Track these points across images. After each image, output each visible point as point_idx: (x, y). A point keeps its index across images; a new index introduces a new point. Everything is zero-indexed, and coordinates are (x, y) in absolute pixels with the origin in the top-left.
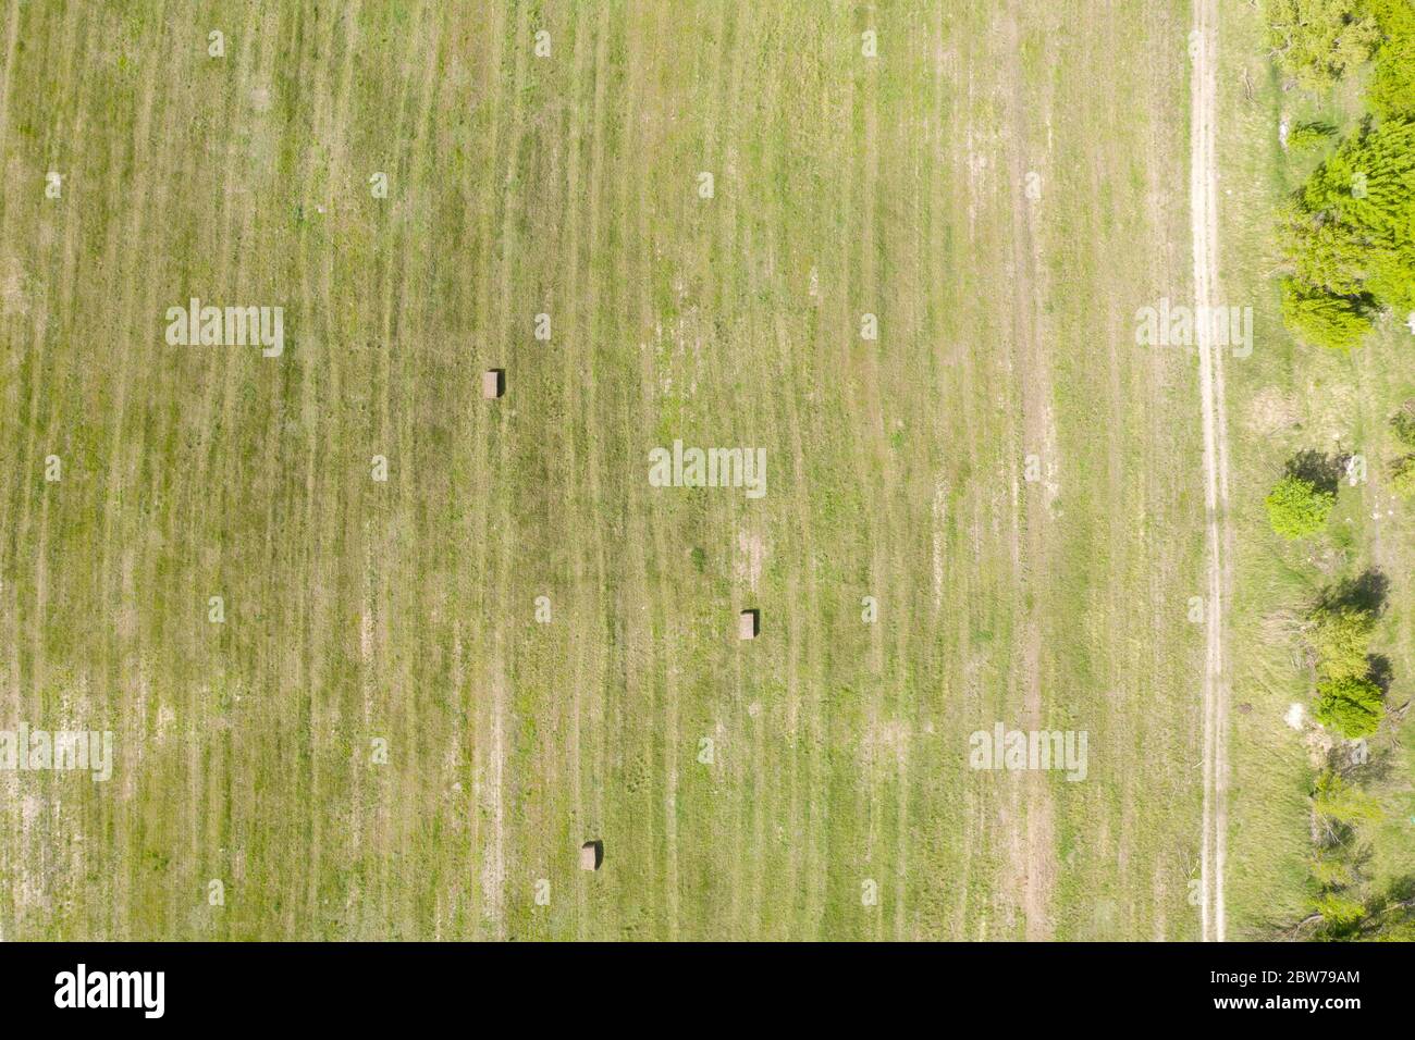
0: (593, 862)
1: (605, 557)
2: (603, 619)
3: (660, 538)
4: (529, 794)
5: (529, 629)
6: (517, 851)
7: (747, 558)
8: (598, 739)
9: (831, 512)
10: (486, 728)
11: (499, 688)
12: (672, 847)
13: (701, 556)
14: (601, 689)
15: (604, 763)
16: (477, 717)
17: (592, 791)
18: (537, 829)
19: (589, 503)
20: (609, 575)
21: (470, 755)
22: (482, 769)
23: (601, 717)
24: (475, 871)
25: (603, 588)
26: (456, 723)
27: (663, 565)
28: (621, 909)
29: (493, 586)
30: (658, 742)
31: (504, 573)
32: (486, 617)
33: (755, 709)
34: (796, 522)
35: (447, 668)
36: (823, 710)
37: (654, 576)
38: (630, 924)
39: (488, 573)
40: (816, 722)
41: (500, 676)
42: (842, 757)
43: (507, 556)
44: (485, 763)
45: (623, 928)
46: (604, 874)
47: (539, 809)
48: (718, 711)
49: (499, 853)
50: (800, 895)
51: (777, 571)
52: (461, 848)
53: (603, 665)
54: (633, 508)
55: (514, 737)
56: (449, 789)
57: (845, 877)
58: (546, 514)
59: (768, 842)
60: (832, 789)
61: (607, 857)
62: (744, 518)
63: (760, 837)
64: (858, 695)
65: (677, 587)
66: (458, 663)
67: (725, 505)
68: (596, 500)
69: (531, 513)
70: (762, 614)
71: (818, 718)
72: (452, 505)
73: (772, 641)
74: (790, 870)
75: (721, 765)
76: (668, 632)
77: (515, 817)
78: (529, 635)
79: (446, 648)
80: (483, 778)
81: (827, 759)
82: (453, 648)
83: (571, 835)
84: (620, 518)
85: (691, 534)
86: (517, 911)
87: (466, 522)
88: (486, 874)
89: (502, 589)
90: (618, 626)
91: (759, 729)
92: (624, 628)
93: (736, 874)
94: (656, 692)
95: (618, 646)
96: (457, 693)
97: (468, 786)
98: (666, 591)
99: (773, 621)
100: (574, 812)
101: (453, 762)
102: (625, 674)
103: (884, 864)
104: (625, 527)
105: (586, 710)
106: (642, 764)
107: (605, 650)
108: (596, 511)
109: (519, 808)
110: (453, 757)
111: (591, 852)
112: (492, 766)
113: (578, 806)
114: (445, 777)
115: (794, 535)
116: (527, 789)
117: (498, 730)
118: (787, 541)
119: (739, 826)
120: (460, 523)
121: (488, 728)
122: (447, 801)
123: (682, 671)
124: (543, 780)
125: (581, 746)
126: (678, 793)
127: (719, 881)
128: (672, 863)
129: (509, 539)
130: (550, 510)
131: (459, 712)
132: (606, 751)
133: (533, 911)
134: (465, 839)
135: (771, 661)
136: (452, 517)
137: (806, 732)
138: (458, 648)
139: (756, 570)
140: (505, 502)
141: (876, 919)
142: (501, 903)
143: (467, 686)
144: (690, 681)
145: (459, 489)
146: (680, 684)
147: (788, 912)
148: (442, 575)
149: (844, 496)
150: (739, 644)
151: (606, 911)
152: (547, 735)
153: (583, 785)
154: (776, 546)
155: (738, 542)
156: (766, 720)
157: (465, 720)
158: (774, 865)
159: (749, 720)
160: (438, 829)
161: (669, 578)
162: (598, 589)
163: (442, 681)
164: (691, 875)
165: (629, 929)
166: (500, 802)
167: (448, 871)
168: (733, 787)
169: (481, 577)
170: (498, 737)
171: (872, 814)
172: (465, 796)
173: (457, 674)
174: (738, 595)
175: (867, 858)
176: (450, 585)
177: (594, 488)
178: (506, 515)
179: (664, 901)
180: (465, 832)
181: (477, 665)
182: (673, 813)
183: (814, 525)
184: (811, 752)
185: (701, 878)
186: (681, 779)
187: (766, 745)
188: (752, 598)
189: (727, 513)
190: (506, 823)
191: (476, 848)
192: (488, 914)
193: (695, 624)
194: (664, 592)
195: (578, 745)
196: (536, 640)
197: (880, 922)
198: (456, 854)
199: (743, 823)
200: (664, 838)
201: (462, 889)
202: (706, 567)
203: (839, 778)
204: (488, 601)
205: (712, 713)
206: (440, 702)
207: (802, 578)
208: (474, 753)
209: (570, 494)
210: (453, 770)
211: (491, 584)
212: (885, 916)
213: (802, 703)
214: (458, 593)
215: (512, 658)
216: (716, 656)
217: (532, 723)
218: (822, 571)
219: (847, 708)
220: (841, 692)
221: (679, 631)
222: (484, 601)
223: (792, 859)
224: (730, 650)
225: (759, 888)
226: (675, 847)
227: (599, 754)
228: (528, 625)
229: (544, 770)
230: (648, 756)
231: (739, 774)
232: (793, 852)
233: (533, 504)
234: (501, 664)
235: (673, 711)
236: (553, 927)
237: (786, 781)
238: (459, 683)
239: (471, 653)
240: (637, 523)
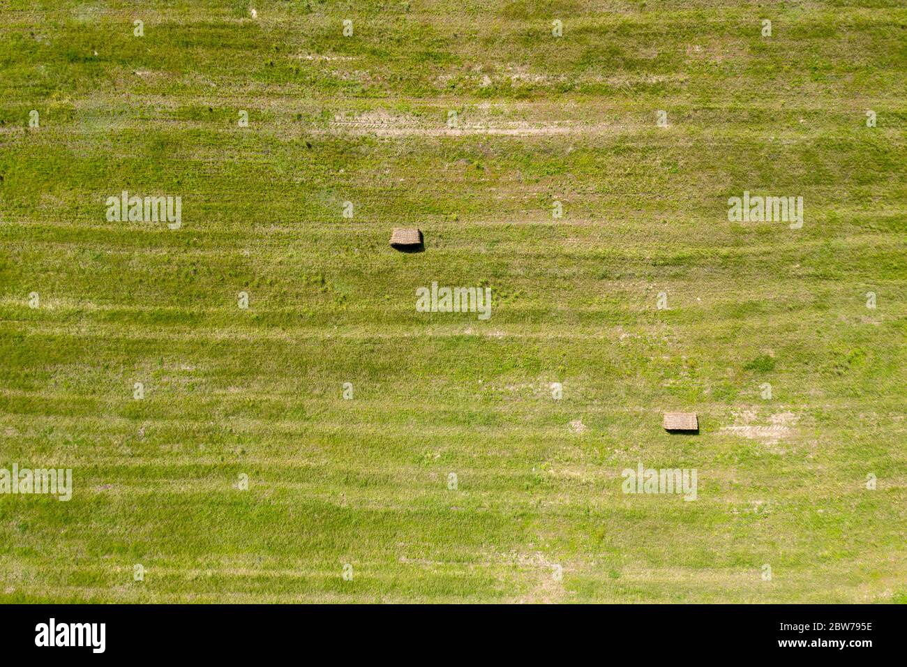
0: (402, 241)
1: (765, 253)
2: (688, 251)
3: (785, 319)
4: (478, 167)
5: (675, 165)
6: (411, 153)
7: (762, 421)
8: (542, 248)
9: (819, 523)
10: (556, 116)
11: (602, 130)
12: (416, 331)
13: (764, 367)
14: (600, 250)
15: (514, 254)
16: (568, 104)
17: (481, 239)
18: (436, 177)
19: (831, 234)
20: (740, 261)
21: (525, 97)
22: (506, 111)
23: (567, 251)
24: (388, 102)
25: (724, 251)
26: (562, 79)
27: (754, 322)
28: (345, 273)
29: (729, 121)
30: (538, 316)
31: (745, 133)
32: (691, 112)
33: (578, 427)
34: (807, 482)
35: (630, 66)
36: (579, 509)
37: (740, 312)
38: (329, 283)
39: (745, 114)
40: (563, 500)
41: (618, 130)
42: (522, 529)
43: (767, 136)
44: (514, 115)
45: (323, 275)
46: (385, 254)
47: (461, 178)
48: (575, 385)
49: (409, 132)
50: (362, 478)
51: (748, 456)
52: (415, 86)
53: (631, 251)
54: (824, 287)
55: (546, 149)
56: (484, 71)
57: (382, 532)
58: (817, 183)
59: (425, 442)
60: (485, 517)
61: (405, 258)
62: (813, 419)
63: (429, 433)
64: (597, 549)
65: (724, 339)
66: (637, 79)
67: (828, 397)
68: (834, 243)
69: (818, 165)
70: (692, 439)
71: (568, 502)
72: (829, 69)
73: (660, 448)
74: (391, 467)
75: (512, 388)
76: (669, 328)
77: (450, 150)
78: (669, 164)
79: (654, 66)
80: (496, 113)
81: (521, 512)
82: (655, 72)
83: (430, 216)
84: (811, 271)
85: (791, 357)
86: (342, 153)
87: (811, 87)
88: (384, 116)
89: (725, 131)
90: (676, 270)
91: (552, 432)
92: (676, 276)
93: (385, 405)
94: (597, 313)
95: (653, 270)
96: (599, 79)
97: (487, 94)
98: (719, 327)
99: (686, 452)
100: (457, 220)
101: (517, 76)
102: (618, 278)
103: (396, 579)
104: (799, 277)
105: (577, 233)
106: (512, 297)
107: (649, 255)
108: (821, 242)
109: (462, 155)
110: (521, 76)
111: (413, 239)
112: (511, 123)
113: (464, 224)
114: (498, 66)
115: (791, 479)
116: (483, 164)
117: (553, 130)
118: (784, 470)
119: (442, 408)
120: (808, 79)
121: (556, 117)
122: (469, 69)
123: (623, 344)
124: (494, 183)
125: (534, 227)
126: (480, 338)
127: (378, 386)
128: (400, 331)
129: (788, 138)
130: (824, 188)
131: (576, 81)
132: (527, 256)
133: (342, 171)
134: (425, 91)
135: (635, 448)
136: (816, 69)
137: (551, 487)
138: (654, 79)
139: (748, 432)
140: (832, 132)
141: (332, 569)
142: (350, 133)
143: (608, 92)
144: (610, 353)
145: (849, 78)
146: (608, 342)
147: (343, 466)
148: (743, 58)
149: (839, 539)
150: (658, 410)
151: (343, 255)
152: (546, 188)
153: (488, 230)
154: (778, 457)
155: (782, 411)
156: (566, 441)
157: (565, 90)
158: (396, 450)
159: (566, 420)
160: (436, 57)
161: (736, 329)
162: (724, 245)
163: (614, 60)
164: (386, 353)
165: (323, 281)
166: (468, 132)
167: (388, 70)
168: (486, 401)
169: (741, 106)
170: (544, 130)
171: (455, 565)
172: (475, 91)
173: (621, 79)
174: (718, 409)
175: (403, 558)
176: (732, 67)
177: (849, 240)
178: (818, 133)
179: (356, 322)
180: (433, 91)
181: (631, 103)
182: (457, 333)
183: (803, 504)
184: (528, 492)
185: (382, 364)
186: (496, 342)
187: (534, 440)
188: (713, 427)
189: (818, 398)
190: (445, 139)
191: (415, 104)
192: (338, 118)
193: (680, 360)
194: (720, 324)
195: (534, 223)
196: (661, 173)
197: (329, 574)
198: (408, 80)
199: (445, 412)
200: (429, 322)
201: (366, 87)
202: (751, 373)
203: (497, 526)
204: (711, 114)
205: (573, 378)
206: (588, 59)
207: (737, 487)
208: (527, 101)
209: (842, 212)
210: (506, 76)
211: (733, 117)
212: (334, 580)
213: (588, 483)
214: (722, 77)
215: (642, 145)
216: (640, 384)
217: (561, 170)
218: (747, 511)
219: (581, 537)
220: (600, 530)
221: (671, 341)
222: (711, 109)
223: (403, 469)
224: (648, 400)
225: (371, 431)
226: (417, 334)
227: (524, 248)
228: (681, 163)
229: (504, 185)
230: (522, 305)
231: (502, 408)
232: (411, 470)
233: (832, 167)
234: (632, 131)
235: (575, 333)
236: (324, 193)
237: (495, 462)
238: (611, 80)
239: (647, 95)
240: (805, 292)
